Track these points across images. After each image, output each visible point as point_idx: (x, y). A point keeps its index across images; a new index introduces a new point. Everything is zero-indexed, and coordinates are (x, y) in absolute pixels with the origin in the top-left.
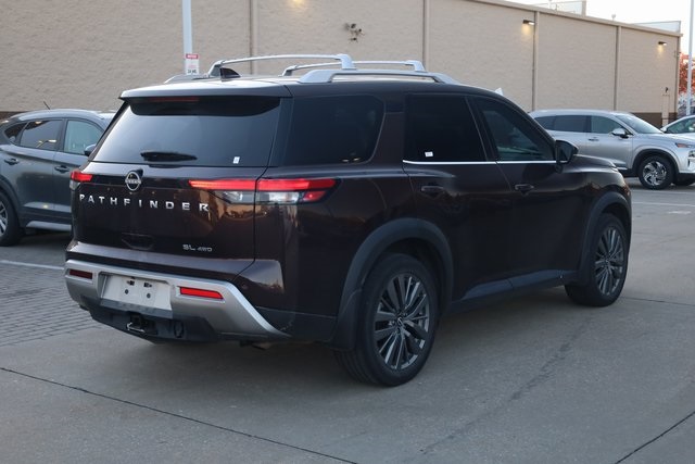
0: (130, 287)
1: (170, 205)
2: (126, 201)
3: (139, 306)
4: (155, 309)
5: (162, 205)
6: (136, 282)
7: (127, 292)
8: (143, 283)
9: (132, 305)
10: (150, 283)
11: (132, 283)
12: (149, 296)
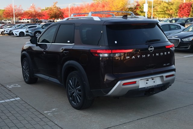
0: (147, 82)
1: (162, 54)
2: (149, 55)
3: (152, 86)
4: (157, 85)
5: (160, 54)
6: (149, 79)
7: (147, 83)
8: (151, 79)
9: (150, 86)
10: (153, 78)
11: (148, 80)
12: (154, 82)
